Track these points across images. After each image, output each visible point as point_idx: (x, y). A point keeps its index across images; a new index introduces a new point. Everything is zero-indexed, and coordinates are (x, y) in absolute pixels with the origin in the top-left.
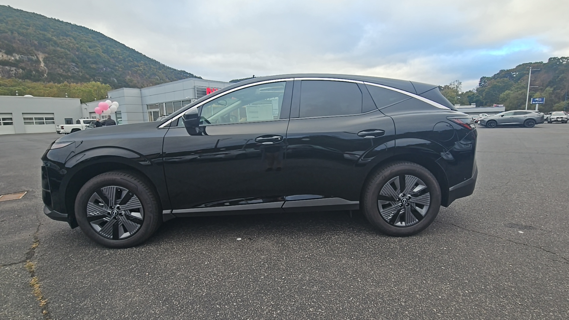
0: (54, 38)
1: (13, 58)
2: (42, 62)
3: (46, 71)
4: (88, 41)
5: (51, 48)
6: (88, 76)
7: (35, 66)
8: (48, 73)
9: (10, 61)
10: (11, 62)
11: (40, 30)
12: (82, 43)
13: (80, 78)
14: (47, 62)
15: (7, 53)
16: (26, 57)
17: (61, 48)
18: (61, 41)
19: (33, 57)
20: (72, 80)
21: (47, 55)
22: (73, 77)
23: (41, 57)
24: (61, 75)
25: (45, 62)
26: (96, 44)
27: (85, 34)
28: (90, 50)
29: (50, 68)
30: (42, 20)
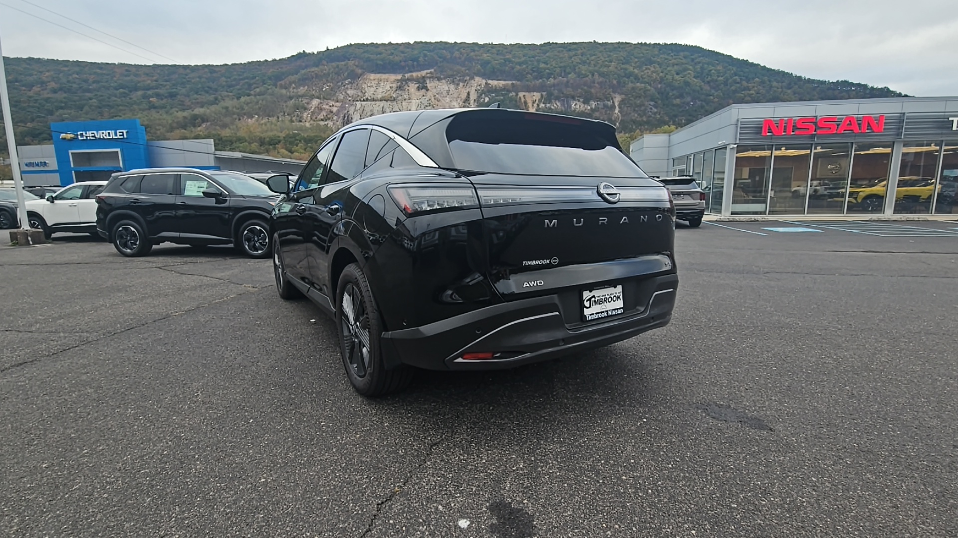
0: (636, 71)
1: (589, 108)
2: (617, 107)
3: (619, 119)
4: (677, 65)
5: (631, 85)
6: (667, 119)
7: (609, 114)
8: (621, 120)
9: (586, 111)
10: (587, 113)
11: (622, 64)
12: (668, 69)
13: (656, 122)
14: (623, 106)
15: (584, 103)
16: (602, 103)
17: (642, 83)
18: (643, 73)
19: (609, 103)
20: (646, 127)
21: (623, 96)
22: (647, 123)
23: (617, 99)
24: (634, 122)
25: (620, 107)
26: (687, 66)
27: (675, 55)
28: (677, 77)
29: (624, 113)
30: (627, 49)
